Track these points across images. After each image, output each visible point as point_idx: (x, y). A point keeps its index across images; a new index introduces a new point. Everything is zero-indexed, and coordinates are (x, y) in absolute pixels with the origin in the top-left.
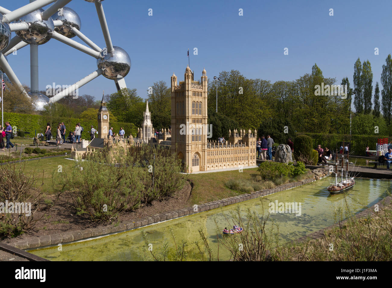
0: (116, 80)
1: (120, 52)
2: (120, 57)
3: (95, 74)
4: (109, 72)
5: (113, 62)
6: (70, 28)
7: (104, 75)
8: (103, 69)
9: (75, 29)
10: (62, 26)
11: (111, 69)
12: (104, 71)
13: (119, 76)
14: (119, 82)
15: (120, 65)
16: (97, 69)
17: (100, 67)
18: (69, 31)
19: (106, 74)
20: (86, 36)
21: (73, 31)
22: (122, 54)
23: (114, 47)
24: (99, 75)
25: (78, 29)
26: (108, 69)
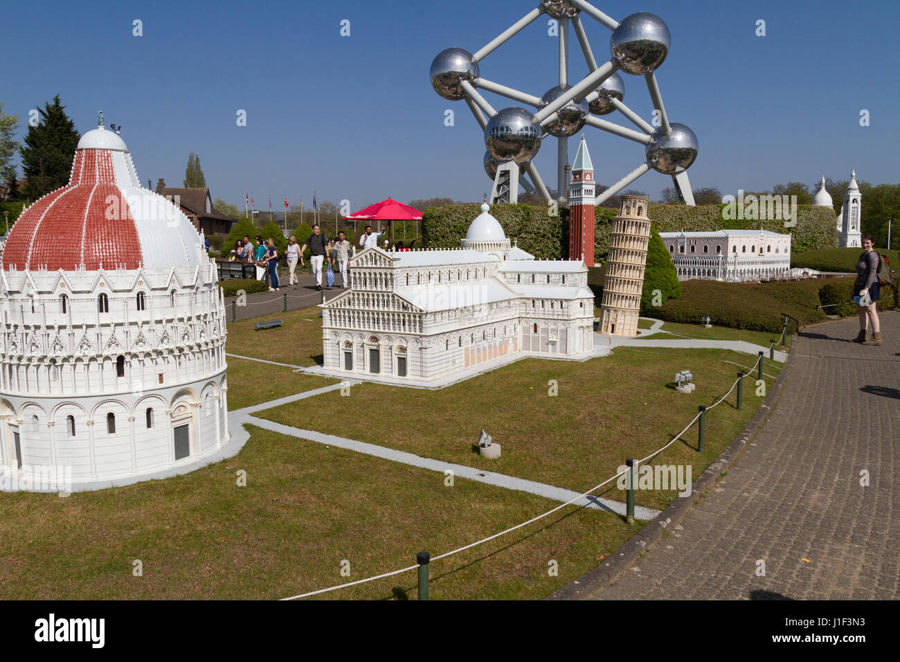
0: (674, 174)
1: (681, 133)
2: (679, 140)
3: (644, 167)
4: (662, 163)
5: (669, 149)
6: (609, 100)
7: (656, 168)
8: (654, 161)
9: (615, 101)
10: (597, 99)
11: (666, 160)
12: (656, 162)
13: (678, 169)
14: (678, 177)
15: (679, 151)
16: (646, 160)
17: (650, 157)
18: (608, 104)
19: (659, 167)
20: (632, 110)
21: (612, 103)
22: (684, 135)
23: (671, 125)
24: (649, 169)
25: (621, 99)
26: (661, 161)
